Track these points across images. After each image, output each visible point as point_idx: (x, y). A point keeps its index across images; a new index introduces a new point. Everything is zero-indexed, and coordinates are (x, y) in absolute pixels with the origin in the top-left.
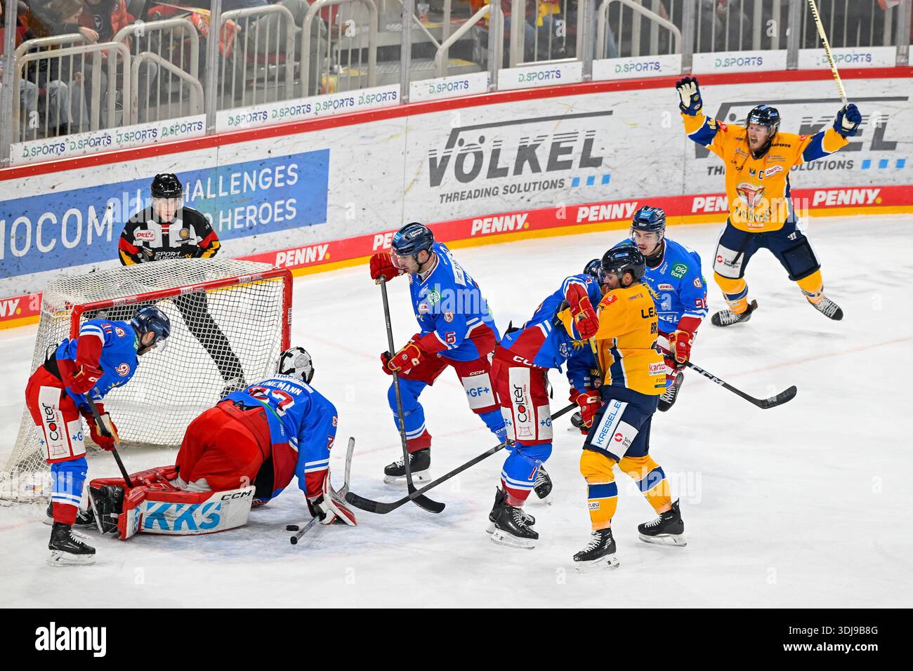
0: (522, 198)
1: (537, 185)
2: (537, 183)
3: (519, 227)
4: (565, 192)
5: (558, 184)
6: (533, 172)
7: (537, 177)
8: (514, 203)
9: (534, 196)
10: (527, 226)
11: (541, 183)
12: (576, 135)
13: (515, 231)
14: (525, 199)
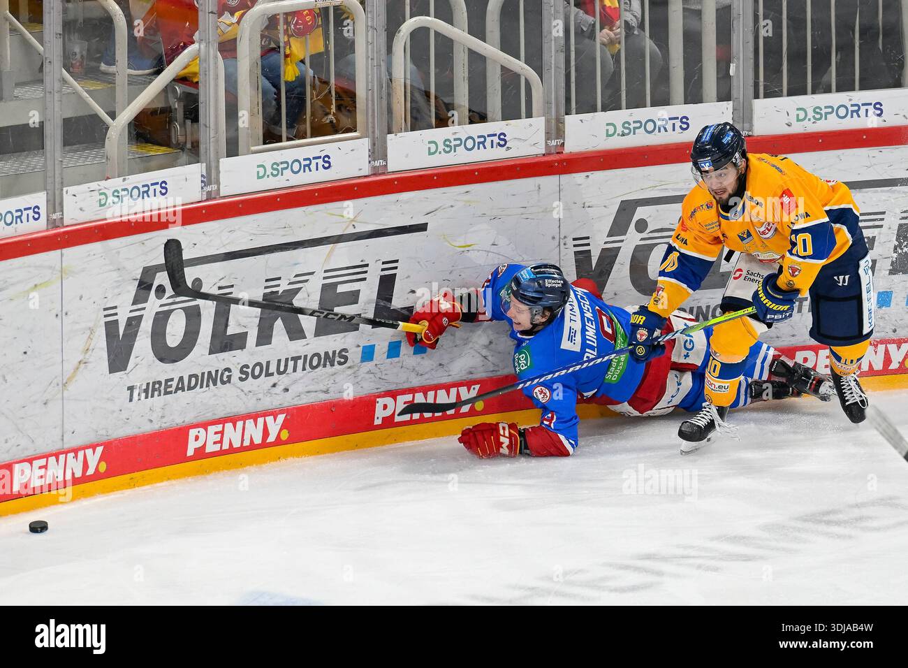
0: (274, 385)
1: (300, 363)
2: (299, 358)
3: (271, 439)
4: (349, 372)
5: (337, 359)
6: (291, 339)
7: (298, 347)
8: (260, 396)
9: (295, 382)
10: (285, 435)
11: (306, 357)
12: (365, 269)
13: (264, 445)
14: (279, 389)
